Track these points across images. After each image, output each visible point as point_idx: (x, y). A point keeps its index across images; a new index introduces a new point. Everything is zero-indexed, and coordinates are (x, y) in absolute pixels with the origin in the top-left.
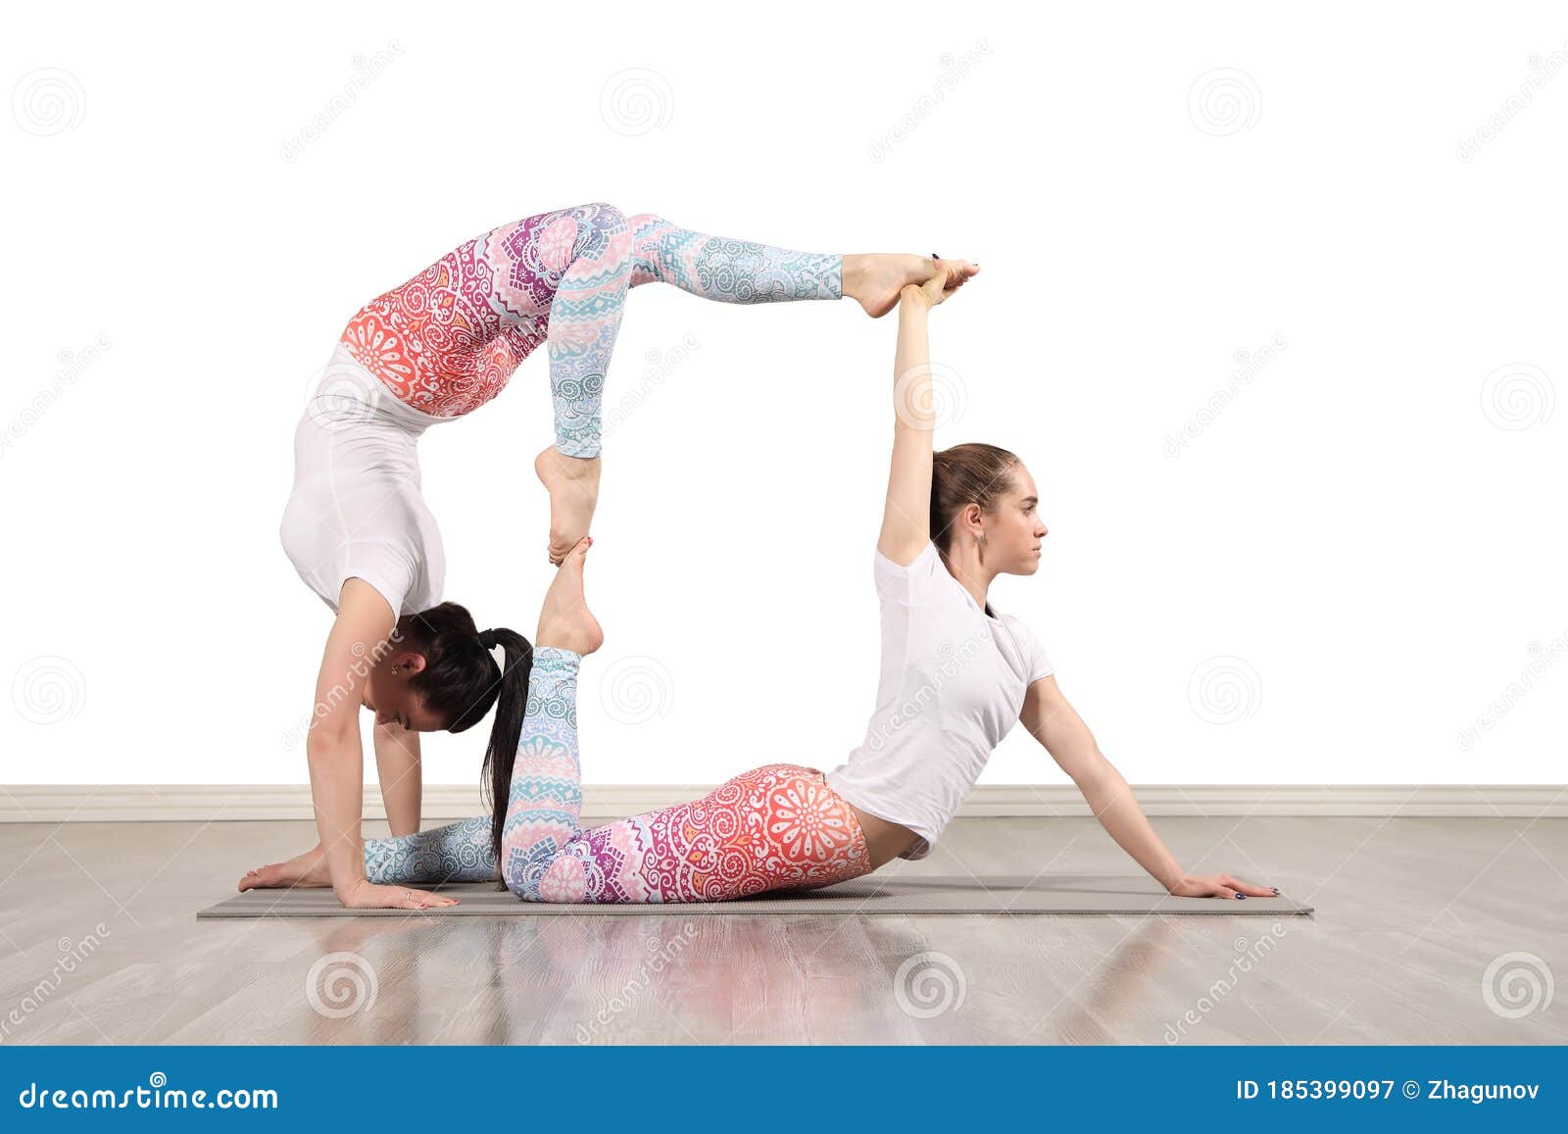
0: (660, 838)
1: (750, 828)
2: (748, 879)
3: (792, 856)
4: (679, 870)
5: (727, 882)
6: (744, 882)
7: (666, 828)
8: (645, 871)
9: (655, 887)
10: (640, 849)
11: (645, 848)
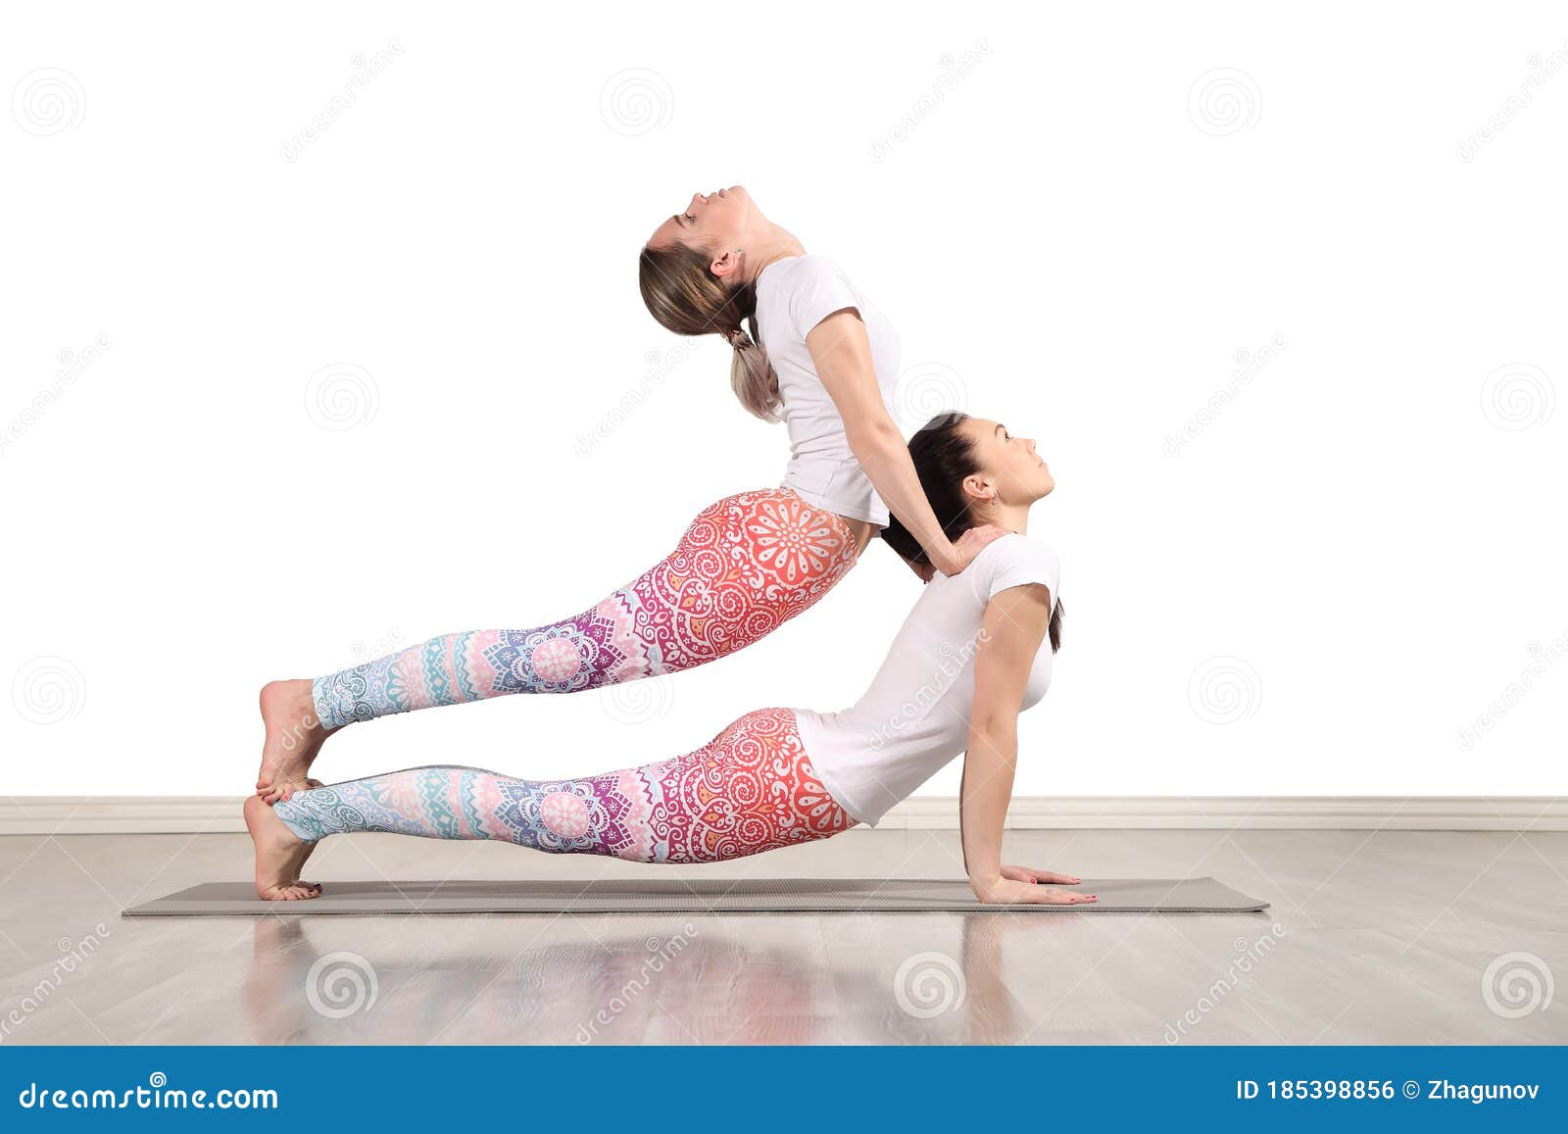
0: (647, 595)
1: (737, 562)
2: (752, 615)
3: (791, 579)
4: (674, 620)
5: (729, 623)
6: (748, 619)
7: (651, 585)
8: (639, 629)
9: (652, 642)
10: (629, 612)
11: (634, 609)
